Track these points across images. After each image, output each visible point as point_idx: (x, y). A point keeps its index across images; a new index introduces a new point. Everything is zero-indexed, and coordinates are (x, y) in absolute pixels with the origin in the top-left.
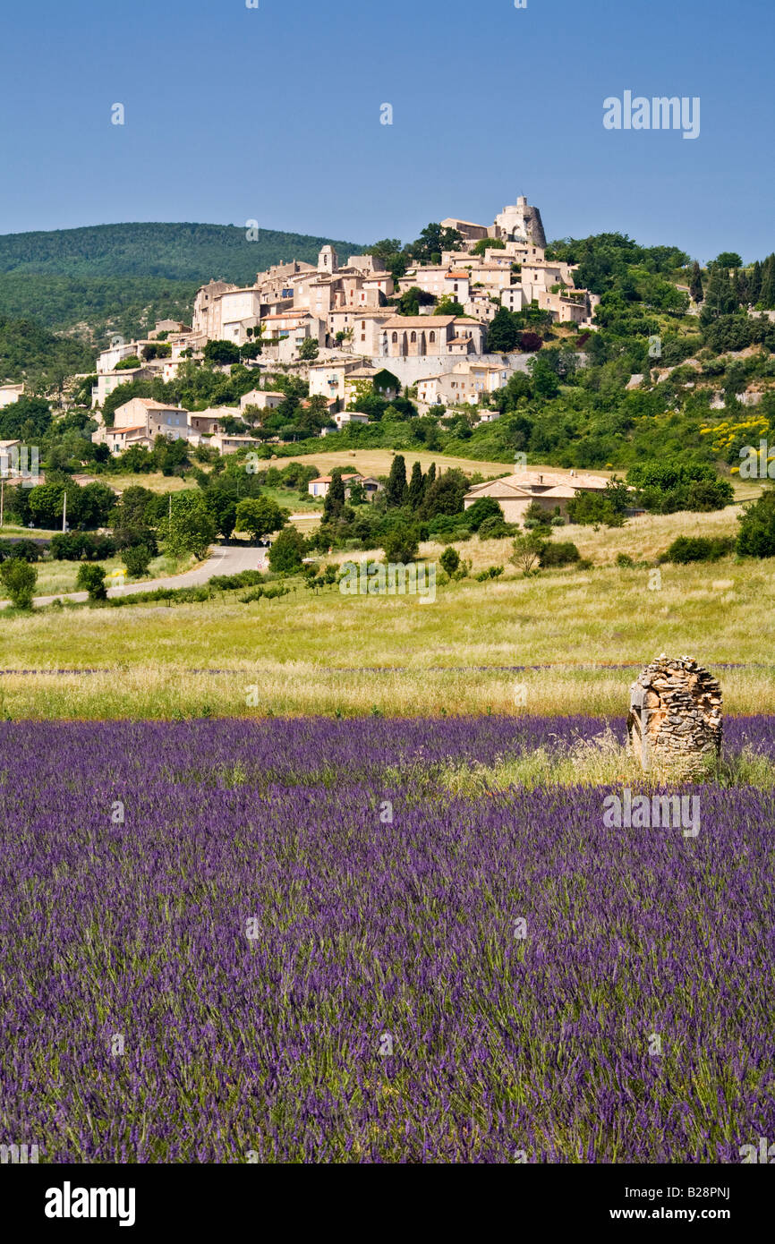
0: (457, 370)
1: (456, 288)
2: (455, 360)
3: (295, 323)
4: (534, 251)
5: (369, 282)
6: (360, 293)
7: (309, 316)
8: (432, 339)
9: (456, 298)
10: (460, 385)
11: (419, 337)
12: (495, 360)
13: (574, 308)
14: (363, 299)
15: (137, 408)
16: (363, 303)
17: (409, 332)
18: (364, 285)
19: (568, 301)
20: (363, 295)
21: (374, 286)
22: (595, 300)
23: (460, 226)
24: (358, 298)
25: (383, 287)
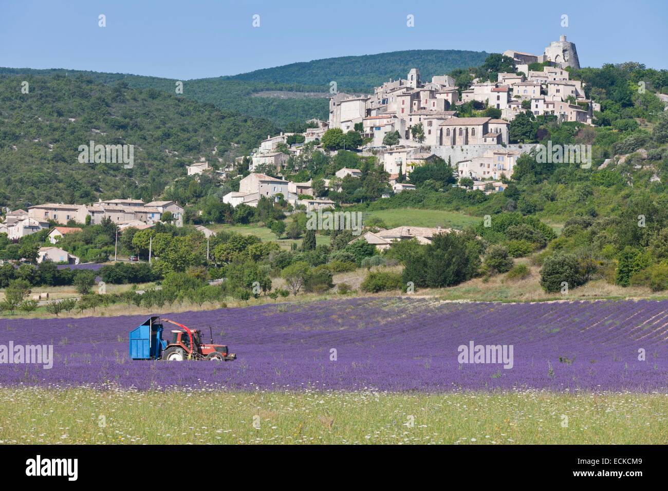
0: (486, 155)
1: (498, 98)
2: (485, 148)
3: (385, 121)
4: (561, 73)
5: (440, 94)
6: (432, 101)
7: (395, 117)
8: (473, 134)
9: (498, 105)
10: (486, 166)
11: (464, 132)
12: (514, 148)
13: (578, 113)
14: (434, 106)
15: (253, 180)
16: (433, 109)
17: (458, 128)
18: (438, 96)
19: (576, 107)
20: (434, 103)
21: (444, 96)
22: (597, 107)
23: (517, 55)
24: (430, 105)
25: (450, 98)
